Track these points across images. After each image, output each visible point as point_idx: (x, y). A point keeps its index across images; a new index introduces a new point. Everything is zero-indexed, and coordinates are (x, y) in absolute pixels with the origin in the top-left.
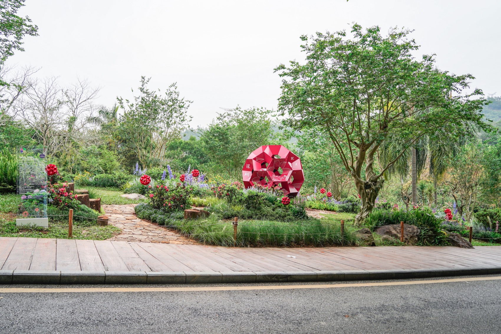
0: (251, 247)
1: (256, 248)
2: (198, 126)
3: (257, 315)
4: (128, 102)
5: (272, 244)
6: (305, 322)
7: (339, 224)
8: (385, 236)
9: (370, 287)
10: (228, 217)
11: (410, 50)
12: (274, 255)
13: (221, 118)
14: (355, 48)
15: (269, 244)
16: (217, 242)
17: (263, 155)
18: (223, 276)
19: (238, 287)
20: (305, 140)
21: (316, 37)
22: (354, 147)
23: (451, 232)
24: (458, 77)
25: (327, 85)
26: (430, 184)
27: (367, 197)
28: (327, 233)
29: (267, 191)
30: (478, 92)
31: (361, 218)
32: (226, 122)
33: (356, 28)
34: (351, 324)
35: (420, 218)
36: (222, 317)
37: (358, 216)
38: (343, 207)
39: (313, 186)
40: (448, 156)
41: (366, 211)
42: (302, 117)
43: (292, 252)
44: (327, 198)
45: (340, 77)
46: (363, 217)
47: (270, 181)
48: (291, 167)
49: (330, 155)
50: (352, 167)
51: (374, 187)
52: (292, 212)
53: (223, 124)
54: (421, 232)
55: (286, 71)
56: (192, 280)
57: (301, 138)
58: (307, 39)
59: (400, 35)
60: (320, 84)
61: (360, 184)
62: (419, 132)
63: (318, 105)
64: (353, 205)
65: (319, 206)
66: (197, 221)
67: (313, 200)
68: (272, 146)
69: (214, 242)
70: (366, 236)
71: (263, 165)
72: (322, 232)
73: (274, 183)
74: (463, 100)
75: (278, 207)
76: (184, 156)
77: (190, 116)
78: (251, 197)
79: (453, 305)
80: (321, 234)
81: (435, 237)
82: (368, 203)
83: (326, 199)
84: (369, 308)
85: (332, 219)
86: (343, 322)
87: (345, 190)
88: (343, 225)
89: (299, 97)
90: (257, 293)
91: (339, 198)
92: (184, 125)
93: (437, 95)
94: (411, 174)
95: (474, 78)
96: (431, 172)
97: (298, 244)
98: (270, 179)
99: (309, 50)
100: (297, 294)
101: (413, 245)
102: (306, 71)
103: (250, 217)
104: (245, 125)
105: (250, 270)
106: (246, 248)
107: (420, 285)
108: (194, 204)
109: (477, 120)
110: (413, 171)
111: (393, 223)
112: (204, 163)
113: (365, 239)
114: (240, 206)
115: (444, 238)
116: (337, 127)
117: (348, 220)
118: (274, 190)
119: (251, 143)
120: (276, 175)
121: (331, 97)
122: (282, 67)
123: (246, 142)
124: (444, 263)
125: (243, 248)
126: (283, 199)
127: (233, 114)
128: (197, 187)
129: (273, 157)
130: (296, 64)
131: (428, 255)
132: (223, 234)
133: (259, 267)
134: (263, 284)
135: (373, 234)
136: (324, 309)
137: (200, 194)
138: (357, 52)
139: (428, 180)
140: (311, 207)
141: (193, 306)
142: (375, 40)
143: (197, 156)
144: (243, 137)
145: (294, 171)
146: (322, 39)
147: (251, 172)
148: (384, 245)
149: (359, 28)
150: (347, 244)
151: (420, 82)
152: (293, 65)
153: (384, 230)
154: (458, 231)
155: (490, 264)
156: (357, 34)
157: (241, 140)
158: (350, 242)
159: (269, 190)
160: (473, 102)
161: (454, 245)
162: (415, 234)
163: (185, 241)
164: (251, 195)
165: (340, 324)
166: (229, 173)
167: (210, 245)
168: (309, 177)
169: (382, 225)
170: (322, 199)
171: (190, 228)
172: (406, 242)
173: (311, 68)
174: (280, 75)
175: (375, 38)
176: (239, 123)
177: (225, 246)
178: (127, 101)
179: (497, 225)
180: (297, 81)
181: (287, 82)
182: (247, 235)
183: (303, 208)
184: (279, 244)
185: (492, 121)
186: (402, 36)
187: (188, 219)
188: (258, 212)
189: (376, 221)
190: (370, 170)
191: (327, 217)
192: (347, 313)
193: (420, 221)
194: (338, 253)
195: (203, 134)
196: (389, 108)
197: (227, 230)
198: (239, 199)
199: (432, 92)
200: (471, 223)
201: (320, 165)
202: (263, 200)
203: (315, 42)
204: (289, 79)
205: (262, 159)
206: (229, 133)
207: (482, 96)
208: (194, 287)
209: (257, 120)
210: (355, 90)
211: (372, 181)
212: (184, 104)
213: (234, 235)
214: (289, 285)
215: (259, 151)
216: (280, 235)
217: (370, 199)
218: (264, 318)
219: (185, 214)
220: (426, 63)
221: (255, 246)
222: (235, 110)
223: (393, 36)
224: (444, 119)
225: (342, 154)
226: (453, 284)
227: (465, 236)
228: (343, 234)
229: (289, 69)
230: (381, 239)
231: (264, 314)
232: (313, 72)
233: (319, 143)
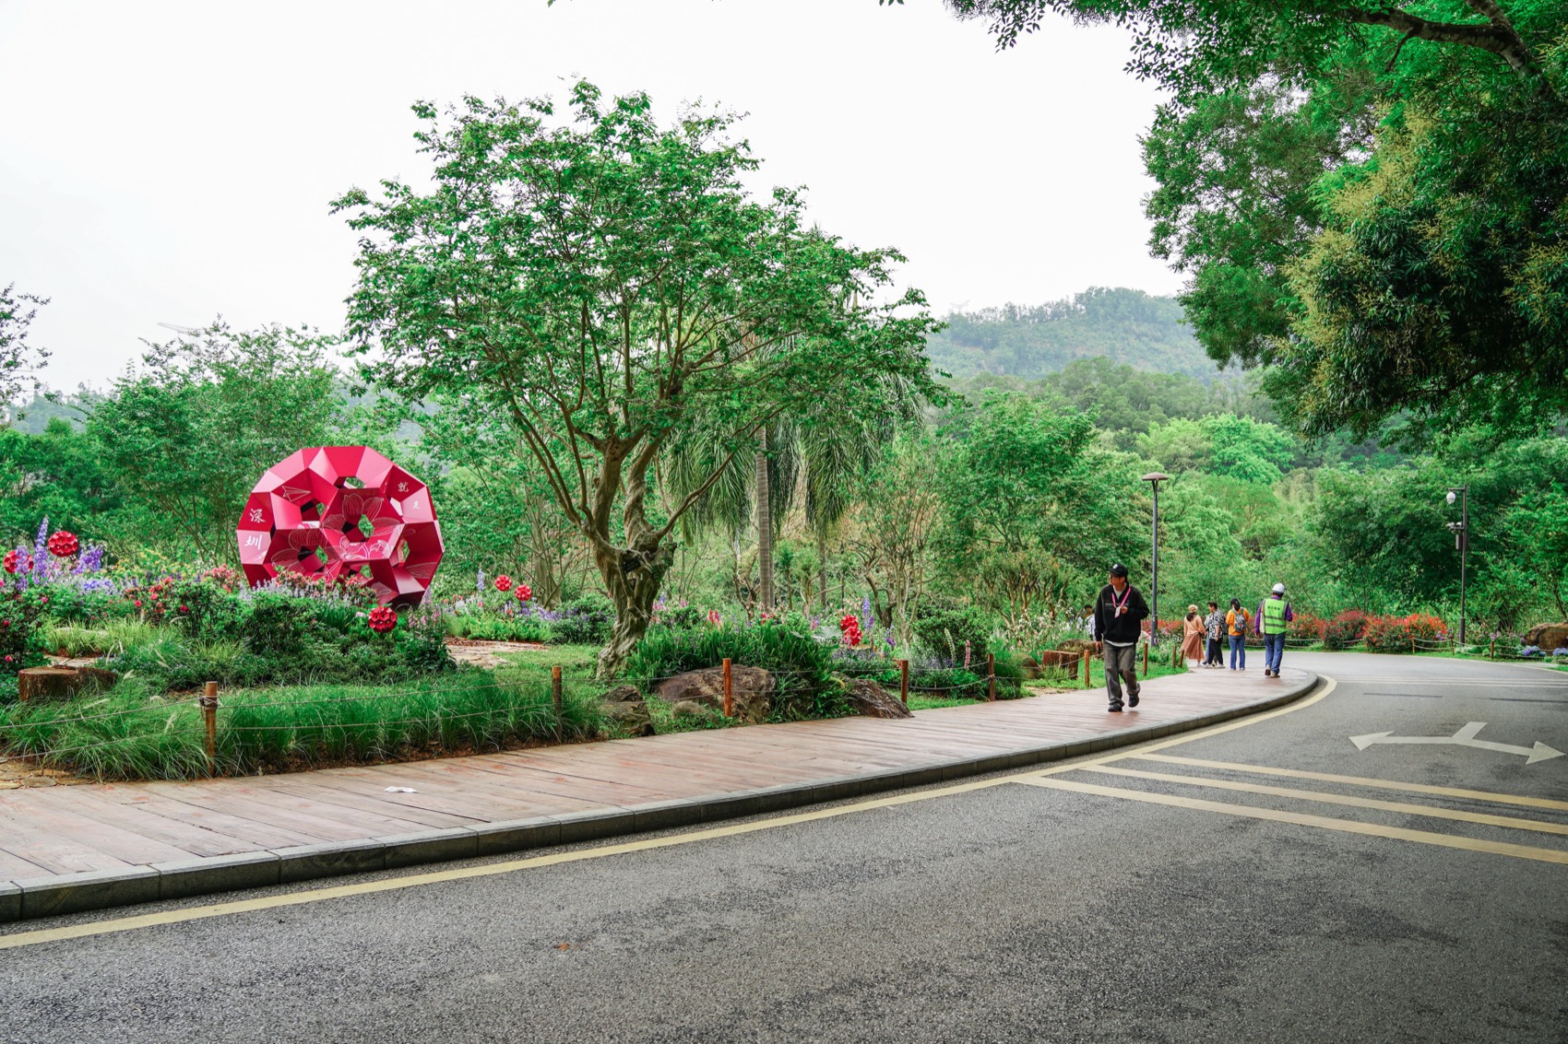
0: (267, 772)
1: (287, 776)
2: (81, 385)
3: (280, 984)
5: (337, 758)
6: (436, 984)
7: (547, 681)
8: (681, 704)
9: (633, 853)
10: (185, 685)
11: (738, 170)
12: (344, 790)
13: (159, 358)
14: (580, 153)
15: (329, 757)
16: (145, 769)
17: (307, 478)
18: (161, 878)
19: (217, 907)
20: (445, 429)
21: (464, 110)
22: (586, 449)
23: (857, 679)
24: (864, 254)
25: (502, 261)
26: (808, 549)
27: (630, 594)
28: (512, 708)
29: (320, 591)
30: (914, 297)
31: (615, 656)
32: (179, 370)
33: (585, 94)
34: (575, 969)
35: (776, 645)
36: (154, 1010)
37: (605, 651)
38: (566, 627)
39: (476, 570)
40: (850, 471)
41: (628, 634)
42: (426, 356)
43: (402, 776)
44: (516, 604)
45: (538, 239)
46: (620, 653)
47: (333, 561)
48: (400, 513)
49: (524, 474)
50: (584, 507)
51: (647, 566)
52: (404, 654)
53: (168, 378)
54: (777, 684)
55: (375, 213)
56: (49, 906)
57: (431, 423)
58: (433, 115)
59: (711, 124)
60: (479, 257)
61: (607, 559)
62: (769, 406)
63: (476, 323)
64: (594, 621)
65: (493, 629)
66: (68, 705)
67: (474, 613)
68: (339, 448)
69: (134, 771)
70: (627, 708)
71: (308, 511)
72: (495, 707)
73: (346, 565)
74: (877, 319)
75: (360, 639)
76: (29, 488)
77: (40, 351)
78: (265, 615)
79: (853, 873)
80: (493, 715)
81: (816, 696)
82: (633, 611)
83: (515, 606)
84: (628, 914)
85: (531, 667)
86: (549, 965)
87: (574, 578)
88: (558, 681)
89: (413, 294)
90: (281, 917)
91: (557, 602)
92: (19, 382)
93: (811, 301)
94: (757, 524)
95: (903, 259)
96: (810, 516)
97: (422, 750)
98: (333, 554)
99: (443, 149)
100: (414, 902)
101: (758, 722)
102: (436, 215)
103: (265, 679)
104: (245, 383)
105: (256, 847)
106: (254, 778)
107: (771, 830)
108: (61, 649)
109: (917, 372)
110: (762, 514)
111: (704, 666)
112: (107, 509)
113: (623, 718)
114: (229, 646)
115: (837, 695)
116: (534, 388)
117: (579, 666)
118: (344, 589)
119: (266, 441)
120: (351, 541)
121: (515, 296)
122: (356, 197)
123: (253, 437)
124: (837, 763)
125: (241, 779)
126: (375, 615)
127: (203, 346)
128: (70, 591)
129: (340, 483)
130: (401, 189)
131: (795, 747)
132: (166, 740)
133: (291, 835)
134: (305, 885)
135: (649, 701)
136: (495, 935)
137: (85, 615)
138: (587, 164)
139: (804, 540)
140: (469, 633)
141: (47, 992)
142: (636, 133)
143: (80, 487)
144: (240, 422)
145: (408, 527)
146: (482, 118)
147: (268, 534)
148: (679, 729)
149: (592, 93)
150: (572, 737)
151: (765, 262)
152: (394, 192)
153: (679, 687)
154: (874, 674)
155: (948, 753)
156: (584, 109)
157: (235, 430)
158: (582, 728)
159: (328, 588)
160: (903, 323)
161: (863, 714)
162: (763, 692)
163: (26, 776)
164: (263, 606)
165: (541, 973)
166: (197, 539)
167: (121, 779)
168: (461, 543)
169: (674, 673)
170: (501, 607)
171: (44, 730)
172: (738, 717)
173: (449, 207)
174: (353, 225)
175: (636, 128)
176: (224, 375)
177: (174, 778)
179: (968, 650)
180: (409, 244)
181: (374, 247)
182: (252, 740)
183: (436, 638)
184: (361, 757)
185: (950, 376)
186: (717, 129)
187: (35, 699)
188: (290, 660)
189: (657, 663)
190: (637, 515)
191: (516, 660)
192: (566, 938)
193: (775, 654)
194: (546, 766)
195: (93, 412)
196: (683, 336)
197: (181, 726)
198: (226, 621)
199: (798, 291)
200: (906, 650)
201: (494, 507)
202: (309, 620)
203: (461, 126)
204: (382, 239)
205: (305, 491)
206: (187, 408)
207: (925, 310)
208: (53, 927)
209: (287, 365)
210: (586, 279)
211: (643, 548)
212: (13, 306)
213: (205, 742)
214: (390, 877)
215: (292, 465)
216: (363, 727)
217: (637, 602)
218: (302, 991)
219: (22, 685)
220: (783, 210)
221: (282, 769)
222: (207, 333)
223: (691, 126)
224: (832, 368)
225: (552, 471)
226: (853, 818)
227: (892, 685)
228: (559, 708)
229: (379, 205)
230: (671, 713)
231: (302, 979)
232: (458, 220)
233: (491, 438)
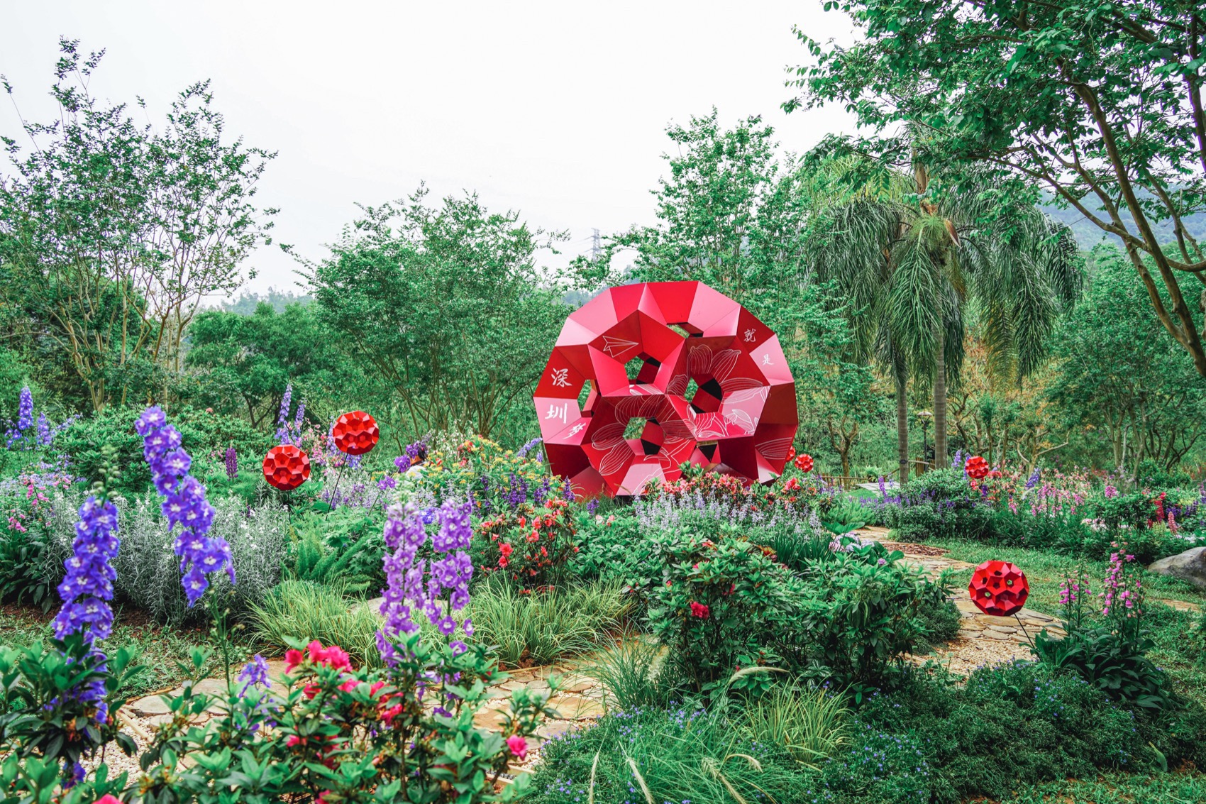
4: (14, 149)
13: (373, 222)
17: (635, 324)
48: (762, 370)
53: (382, 241)
76: (243, 358)
77: (267, 210)
147: (575, 401)
178: (10, 142)
195: (313, 276)
205: (631, 343)
212: (242, 161)
222: (412, 199)
